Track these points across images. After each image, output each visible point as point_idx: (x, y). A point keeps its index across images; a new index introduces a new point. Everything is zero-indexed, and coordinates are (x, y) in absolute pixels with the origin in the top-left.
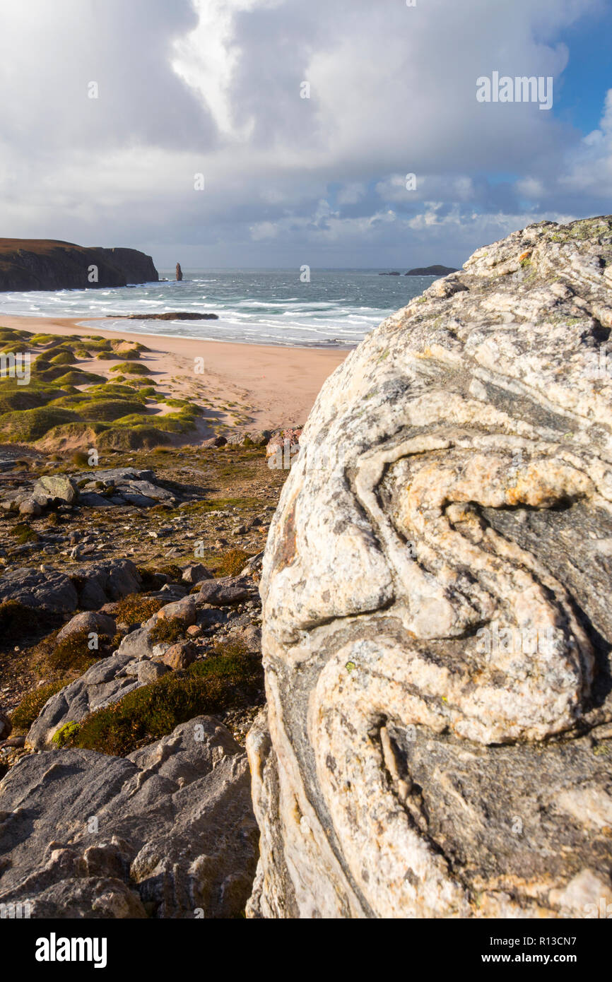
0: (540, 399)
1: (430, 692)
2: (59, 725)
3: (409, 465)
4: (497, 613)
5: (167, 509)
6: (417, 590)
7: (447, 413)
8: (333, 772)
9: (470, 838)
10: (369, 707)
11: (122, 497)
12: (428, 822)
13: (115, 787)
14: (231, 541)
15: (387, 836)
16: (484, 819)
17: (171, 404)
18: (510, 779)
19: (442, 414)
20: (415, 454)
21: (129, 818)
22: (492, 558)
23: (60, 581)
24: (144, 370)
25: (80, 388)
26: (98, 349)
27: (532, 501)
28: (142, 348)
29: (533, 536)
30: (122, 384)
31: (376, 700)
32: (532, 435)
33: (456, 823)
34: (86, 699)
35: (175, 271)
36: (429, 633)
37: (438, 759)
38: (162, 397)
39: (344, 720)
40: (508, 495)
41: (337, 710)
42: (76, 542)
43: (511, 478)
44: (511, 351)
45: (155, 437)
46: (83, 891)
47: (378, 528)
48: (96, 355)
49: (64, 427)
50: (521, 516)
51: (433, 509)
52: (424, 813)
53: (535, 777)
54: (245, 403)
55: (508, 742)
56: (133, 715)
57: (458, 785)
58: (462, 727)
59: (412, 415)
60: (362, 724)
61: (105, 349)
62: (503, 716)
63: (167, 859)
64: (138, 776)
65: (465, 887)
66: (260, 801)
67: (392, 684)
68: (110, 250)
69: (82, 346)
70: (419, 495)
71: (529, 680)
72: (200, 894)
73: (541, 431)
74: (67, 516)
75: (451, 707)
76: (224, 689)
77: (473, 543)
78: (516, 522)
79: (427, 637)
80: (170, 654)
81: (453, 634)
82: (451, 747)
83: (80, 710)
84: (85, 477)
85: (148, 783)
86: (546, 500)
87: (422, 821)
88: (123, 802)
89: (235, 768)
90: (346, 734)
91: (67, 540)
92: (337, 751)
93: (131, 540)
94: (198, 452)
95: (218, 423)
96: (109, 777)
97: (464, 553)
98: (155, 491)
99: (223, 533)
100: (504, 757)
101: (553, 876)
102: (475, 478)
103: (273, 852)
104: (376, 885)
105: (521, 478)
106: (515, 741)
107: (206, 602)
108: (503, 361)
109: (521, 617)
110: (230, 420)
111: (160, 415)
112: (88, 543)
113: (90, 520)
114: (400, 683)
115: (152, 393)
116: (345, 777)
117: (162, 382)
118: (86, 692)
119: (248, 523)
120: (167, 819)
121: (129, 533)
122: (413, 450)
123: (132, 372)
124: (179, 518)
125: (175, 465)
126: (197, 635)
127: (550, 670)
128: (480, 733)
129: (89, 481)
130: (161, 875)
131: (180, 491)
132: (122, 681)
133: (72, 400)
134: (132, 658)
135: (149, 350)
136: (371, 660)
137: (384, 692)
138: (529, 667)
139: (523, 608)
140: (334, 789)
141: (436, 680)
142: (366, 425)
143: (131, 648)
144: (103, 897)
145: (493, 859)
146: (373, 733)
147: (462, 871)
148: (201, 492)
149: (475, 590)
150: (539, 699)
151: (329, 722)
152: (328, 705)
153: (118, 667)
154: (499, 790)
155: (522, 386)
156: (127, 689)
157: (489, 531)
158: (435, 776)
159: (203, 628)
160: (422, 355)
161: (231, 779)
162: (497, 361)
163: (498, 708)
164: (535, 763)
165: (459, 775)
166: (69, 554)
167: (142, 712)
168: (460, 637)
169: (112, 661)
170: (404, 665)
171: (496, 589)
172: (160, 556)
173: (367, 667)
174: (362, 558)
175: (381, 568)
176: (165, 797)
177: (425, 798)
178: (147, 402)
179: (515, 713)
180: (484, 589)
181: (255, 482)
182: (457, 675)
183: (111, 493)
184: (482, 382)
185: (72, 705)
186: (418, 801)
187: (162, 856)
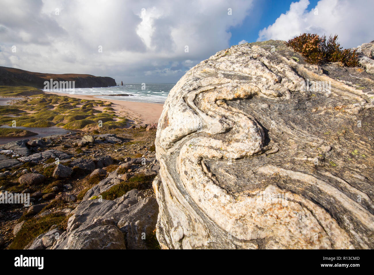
0: (240, 73)
1: (217, 148)
2: (91, 197)
3: (203, 94)
4: (234, 126)
5: (120, 144)
6: (210, 122)
7: (212, 82)
8: (187, 175)
9: (233, 184)
10: (198, 155)
11: (107, 141)
12: (219, 182)
13: (110, 207)
14: (137, 152)
15: (207, 187)
16: (237, 178)
17: (120, 118)
18: (243, 168)
19: (211, 82)
20: (204, 91)
21: (115, 214)
22: (231, 112)
23: (90, 161)
24: (112, 109)
25: (95, 114)
26: (100, 104)
27: (242, 96)
28: (112, 103)
29: (242, 106)
30: (106, 113)
31: (199, 153)
32: (239, 82)
33: (228, 181)
34: (99, 190)
35: (121, 83)
36: (215, 132)
37: (220, 166)
38: (117, 116)
39: (189, 160)
40: (235, 95)
41: (187, 158)
42: (94, 153)
43: (235, 91)
44: (230, 64)
45: (115, 127)
46: (105, 229)
47: (195, 110)
48: (99, 105)
49: (90, 125)
50: (238, 102)
51: (213, 102)
52: (217, 180)
53: (250, 166)
54: (140, 118)
55: (242, 157)
56: (113, 192)
57: (227, 171)
58: (227, 155)
59: (202, 83)
60: (195, 160)
61: (102, 104)
62: (240, 150)
63: (128, 221)
64: (117, 205)
65: (233, 196)
66: (159, 197)
67: (205, 147)
68: (103, 77)
69: (95, 103)
70: (208, 99)
71: (247, 139)
72: (139, 230)
73: (241, 81)
74: (92, 146)
75: (224, 151)
76: (139, 185)
77: (225, 109)
78: (237, 103)
79: (214, 134)
80: (124, 177)
81: (222, 132)
82: (224, 162)
83: (98, 193)
84: (96, 136)
85: (120, 206)
86: (246, 96)
87: (217, 182)
88: (113, 211)
89: (145, 201)
90: (190, 164)
91: (92, 152)
92: (188, 169)
93: (110, 152)
94: (128, 130)
95: (133, 123)
96: (109, 205)
97: (223, 112)
98: (116, 140)
99: (135, 150)
100: (241, 162)
101: (260, 188)
102: (224, 93)
103: (164, 210)
104: (204, 201)
105: (238, 90)
106: (244, 157)
107: (133, 163)
108: (228, 67)
109: (242, 125)
110: (136, 123)
111: (117, 121)
112: (98, 153)
113: (98, 148)
114: (207, 147)
115: (115, 115)
116: (191, 176)
117: (117, 113)
118: (99, 188)
119: (142, 147)
120: (127, 214)
121: (109, 150)
122: (204, 90)
123: (109, 110)
124: (123, 146)
125: (121, 133)
126: (131, 172)
127: (253, 136)
128: (233, 156)
129: (98, 137)
130: (127, 225)
131: (123, 140)
132: (110, 185)
133: (92, 117)
134: (112, 179)
135: (114, 104)
136: (197, 142)
137: (202, 150)
138: (247, 136)
139: (243, 122)
140: (188, 179)
141: (218, 144)
142: (189, 86)
143: (112, 176)
144: (111, 230)
145: (240, 188)
146: (199, 162)
147: (231, 192)
148: (129, 140)
149: (227, 120)
150: (251, 144)
151: (185, 162)
152: (184, 157)
153: (108, 181)
154: (240, 171)
155: (234, 72)
156: (111, 186)
157: (229, 106)
158: (220, 170)
159: (132, 170)
160: (202, 72)
161: (144, 203)
162: (226, 68)
163: (239, 148)
164: (250, 162)
165: (227, 169)
166: (92, 156)
167: (116, 191)
168: (224, 133)
169: (106, 180)
170: (208, 141)
171: (233, 120)
172: (118, 156)
173: (196, 144)
174: (192, 117)
175: (198, 119)
176: (126, 209)
177: (217, 177)
178: (113, 118)
179: (244, 149)
180: (230, 120)
181: (144, 137)
182: (224, 142)
183: (104, 140)
184: (222, 73)
185: (95, 192)
186: (215, 177)
187: (127, 221)
